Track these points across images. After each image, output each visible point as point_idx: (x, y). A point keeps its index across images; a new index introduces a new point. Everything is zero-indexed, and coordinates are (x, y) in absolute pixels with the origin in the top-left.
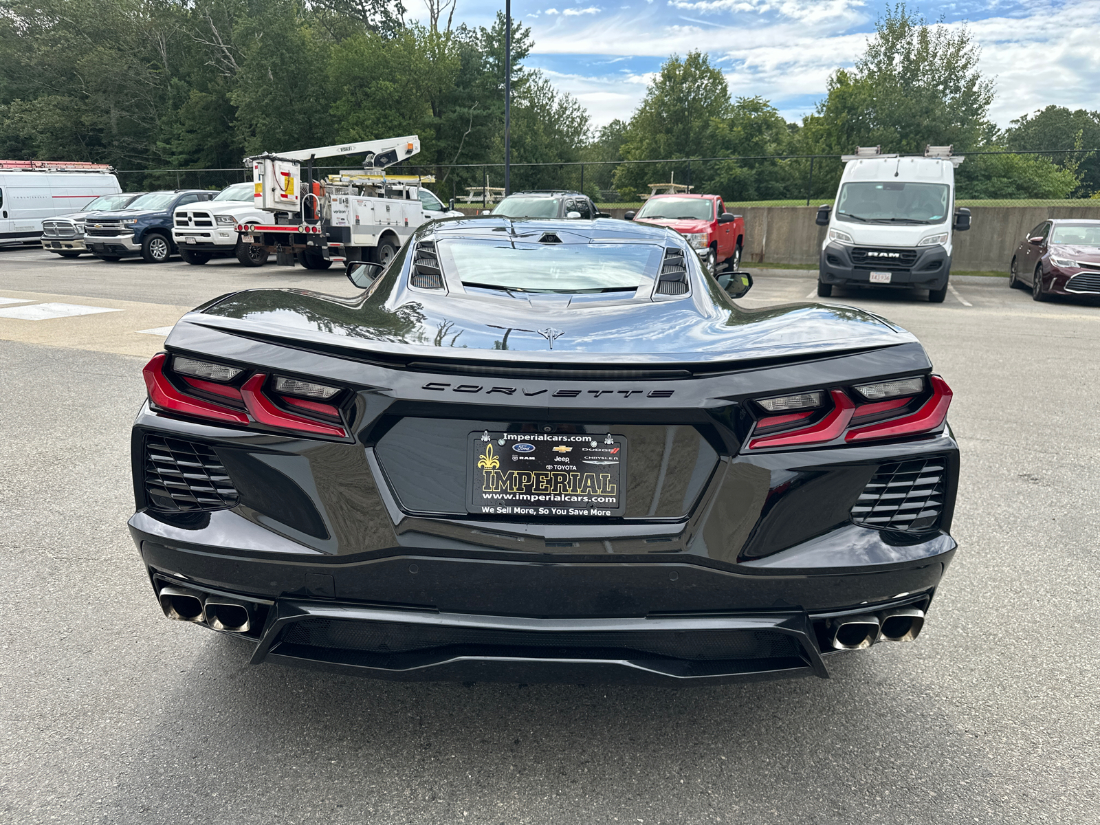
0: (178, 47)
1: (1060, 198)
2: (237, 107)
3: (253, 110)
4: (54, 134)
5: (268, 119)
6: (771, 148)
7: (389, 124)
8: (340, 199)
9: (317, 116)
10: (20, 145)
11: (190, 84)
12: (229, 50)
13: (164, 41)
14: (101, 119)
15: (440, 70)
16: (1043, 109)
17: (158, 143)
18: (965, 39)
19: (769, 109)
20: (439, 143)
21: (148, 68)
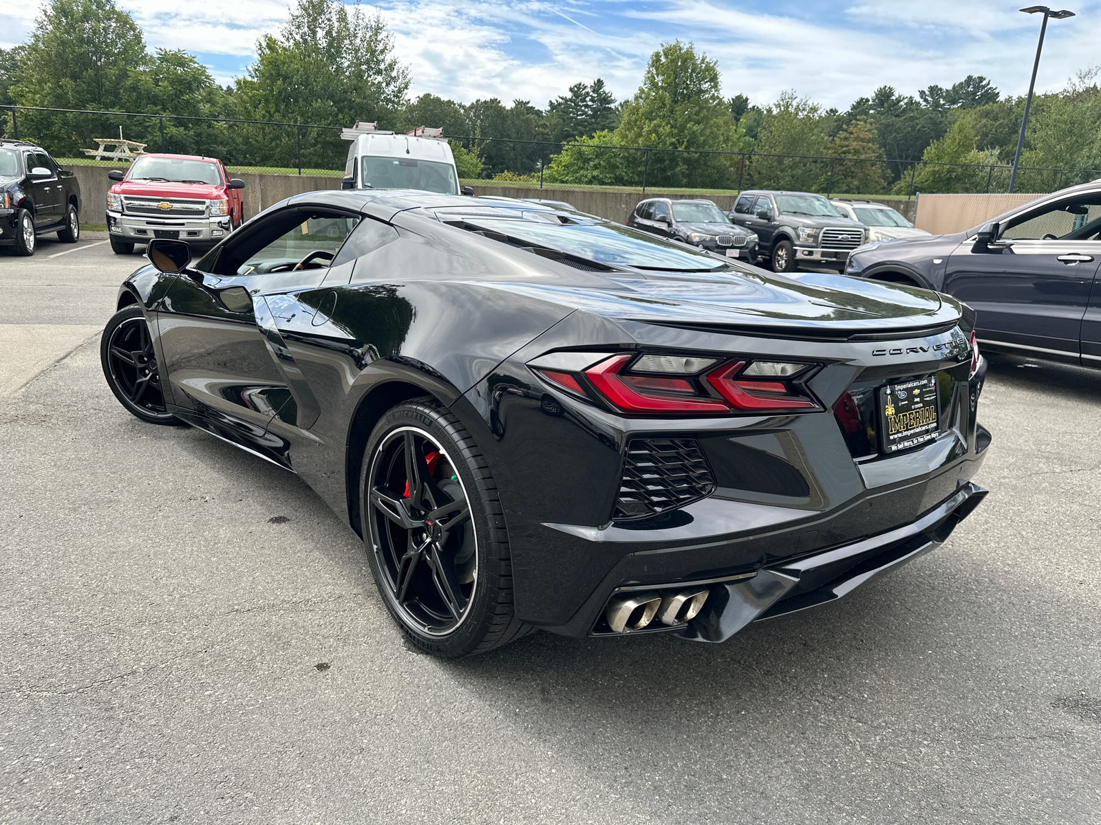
1: (472, 177)
6: (205, 108)
16: (421, 96)
18: (381, 26)
19: (196, 65)
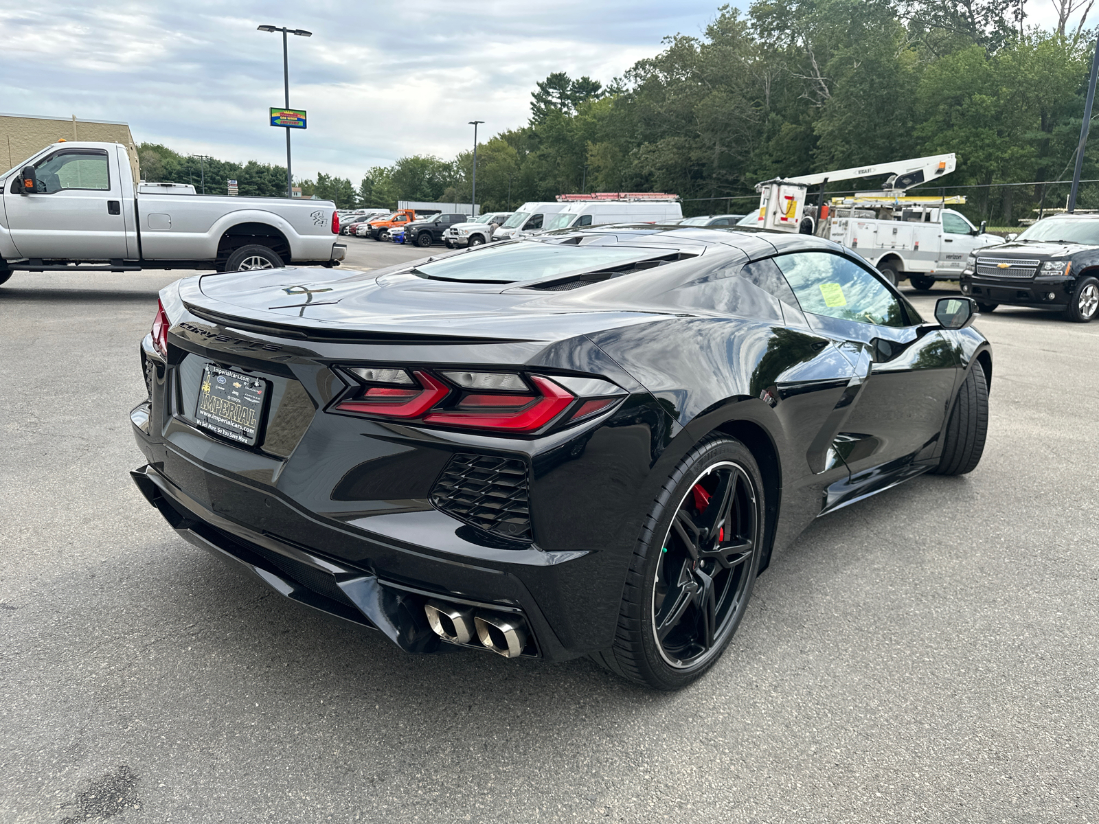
0: (781, 84)
2: (820, 136)
3: (835, 138)
4: (669, 169)
5: (847, 146)
7: (979, 143)
8: (840, 222)
9: (898, 140)
10: (643, 181)
11: (784, 116)
12: (825, 81)
13: (770, 81)
14: (705, 154)
15: (1057, 78)
17: (747, 174)
20: (1040, 161)
21: (752, 106)
